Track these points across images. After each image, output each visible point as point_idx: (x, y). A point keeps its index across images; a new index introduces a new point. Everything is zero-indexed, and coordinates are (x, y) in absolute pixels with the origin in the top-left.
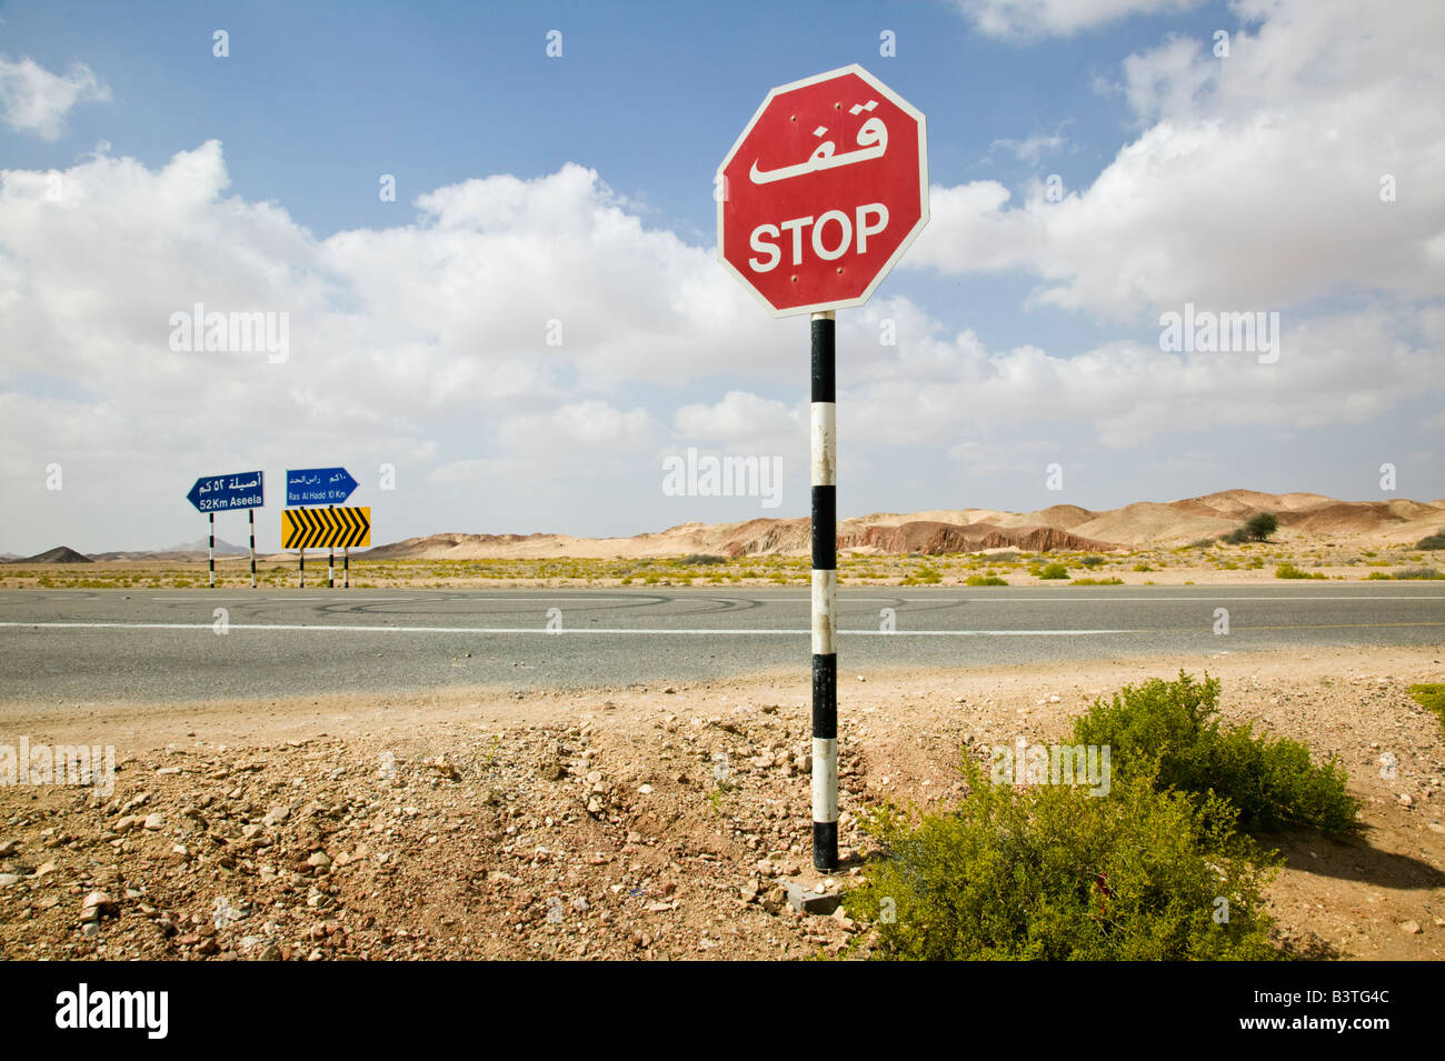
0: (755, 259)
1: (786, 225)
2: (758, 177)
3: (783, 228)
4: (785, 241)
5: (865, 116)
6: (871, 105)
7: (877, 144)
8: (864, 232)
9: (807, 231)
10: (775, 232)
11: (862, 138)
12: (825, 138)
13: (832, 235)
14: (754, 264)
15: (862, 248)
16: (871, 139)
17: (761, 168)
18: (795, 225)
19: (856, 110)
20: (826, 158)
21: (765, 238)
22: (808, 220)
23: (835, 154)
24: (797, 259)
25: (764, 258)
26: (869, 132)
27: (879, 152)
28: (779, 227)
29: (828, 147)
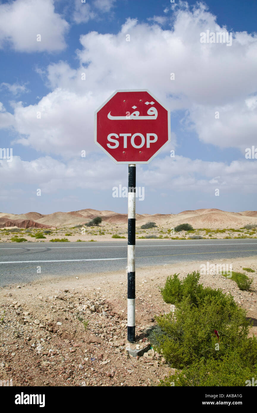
0: (109, 144)
1: (121, 135)
2: (110, 117)
3: (120, 136)
4: (121, 140)
5: (150, 106)
6: (152, 103)
7: (154, 115)
8: (149, 142)
9: (129, 138)
10: (117, 136)
11: (149, 112)
12: (136, 110)
13: (138, 141)
14: (109, 145)
15: (148, 146)
16: (152, 113)
17: (112, 115)
18: (125, 136)
19: (147, 103)
20: (136, 116)
21: (113, 137)
22: (130, 135)
23: (139, 115)
24: (125, 146)
25: (113, 144)
26: (151, 111)
27: (155, 118)
28: (119, 135)
29: (137, 113)
